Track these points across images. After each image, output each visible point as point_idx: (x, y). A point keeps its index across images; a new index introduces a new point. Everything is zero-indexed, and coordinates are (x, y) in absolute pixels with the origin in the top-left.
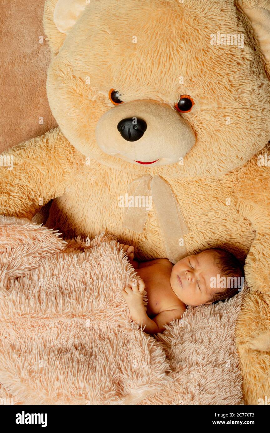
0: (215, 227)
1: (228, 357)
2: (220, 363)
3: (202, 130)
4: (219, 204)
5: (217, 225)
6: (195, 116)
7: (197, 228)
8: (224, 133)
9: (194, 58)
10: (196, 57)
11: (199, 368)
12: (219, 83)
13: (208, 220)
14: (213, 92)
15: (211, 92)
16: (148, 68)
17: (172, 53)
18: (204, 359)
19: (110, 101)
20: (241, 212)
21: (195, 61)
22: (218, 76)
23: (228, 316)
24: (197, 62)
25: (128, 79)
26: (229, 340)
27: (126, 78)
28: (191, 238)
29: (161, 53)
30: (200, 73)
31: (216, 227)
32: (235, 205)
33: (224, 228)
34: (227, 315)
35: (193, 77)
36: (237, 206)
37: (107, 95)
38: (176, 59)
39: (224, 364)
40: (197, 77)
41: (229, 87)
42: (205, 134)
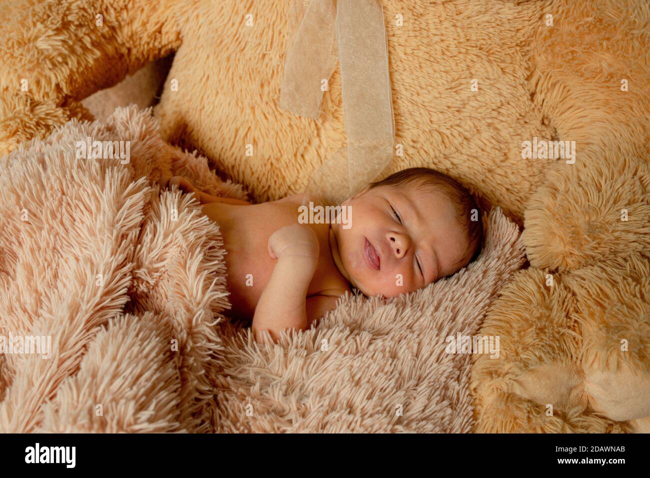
0: (472, 125)
1: (437, 404)
2: (414, 417)
4: (489, 69)
5: (477, 123)
7: (431, 121)
11: (351, 417)
13: (458, 104)
18: (370, 397)
20: (539, 98)
23: (454, 307)
26: (448, 364)
28: (414, 141)
31: (476, 127)
32: (528, 79)
33: (492, 132)
34: (452, 304)
36: (533, 81)
39: (424, 422)
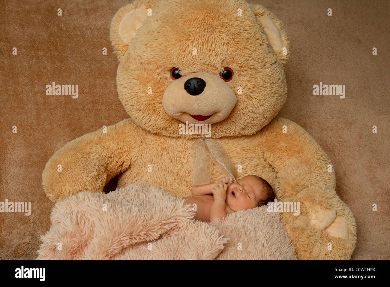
19: (171, 79)
20: (268, 160)
25: (185, 57)
27: (184, 57)
32: (263, 155)
37: (168, 75)
38: (220, 40)
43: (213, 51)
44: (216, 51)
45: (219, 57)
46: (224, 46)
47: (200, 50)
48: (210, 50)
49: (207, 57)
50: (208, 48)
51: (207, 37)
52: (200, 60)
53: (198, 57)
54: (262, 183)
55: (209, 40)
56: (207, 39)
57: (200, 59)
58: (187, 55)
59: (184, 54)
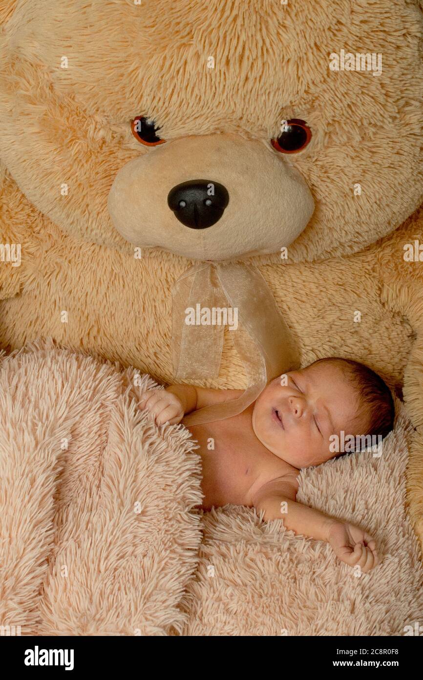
3: (328, 184)
6: (314, 160)
8: (369, 186)
9: (312, 49)
10: (316, 44)
12: (363, 93)
14: (352, 111)
15: (348, 113)
16: (218, 73)
17: (267, 41)
21: (315, 53)
22: (360, 79)
24: (320, 56)
25: (175, 97)
27: (172, 96)
29: (244, 43)
30: (326, 76)
35: (311, 85)
38: (277, 52)
40: (320, 85)
41: (381, 99)
42: (334, 191)
43: (255, 83)
44: (265, 84)
45: (271, 98)
46: (290, 67)
47: (218, 80)
48: (247, 79)
49: (238, 100)
50: (243, 76)
51: (241, 44)
52: (217, 106)
53: (211, 97)
54: (357, 393)
55: (247, 53)
56: (240, 49)
57: (217, 103)
58: (181, 89)
59: (172, 87)
